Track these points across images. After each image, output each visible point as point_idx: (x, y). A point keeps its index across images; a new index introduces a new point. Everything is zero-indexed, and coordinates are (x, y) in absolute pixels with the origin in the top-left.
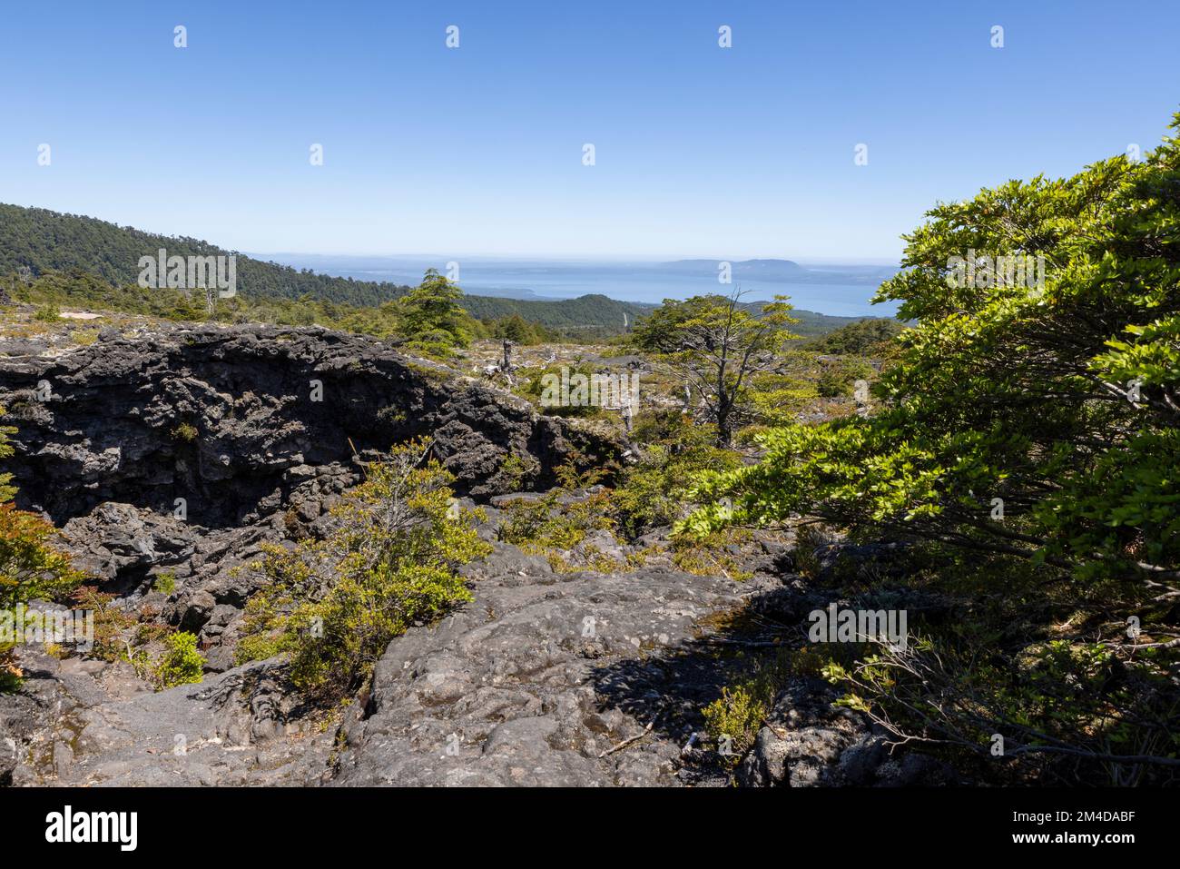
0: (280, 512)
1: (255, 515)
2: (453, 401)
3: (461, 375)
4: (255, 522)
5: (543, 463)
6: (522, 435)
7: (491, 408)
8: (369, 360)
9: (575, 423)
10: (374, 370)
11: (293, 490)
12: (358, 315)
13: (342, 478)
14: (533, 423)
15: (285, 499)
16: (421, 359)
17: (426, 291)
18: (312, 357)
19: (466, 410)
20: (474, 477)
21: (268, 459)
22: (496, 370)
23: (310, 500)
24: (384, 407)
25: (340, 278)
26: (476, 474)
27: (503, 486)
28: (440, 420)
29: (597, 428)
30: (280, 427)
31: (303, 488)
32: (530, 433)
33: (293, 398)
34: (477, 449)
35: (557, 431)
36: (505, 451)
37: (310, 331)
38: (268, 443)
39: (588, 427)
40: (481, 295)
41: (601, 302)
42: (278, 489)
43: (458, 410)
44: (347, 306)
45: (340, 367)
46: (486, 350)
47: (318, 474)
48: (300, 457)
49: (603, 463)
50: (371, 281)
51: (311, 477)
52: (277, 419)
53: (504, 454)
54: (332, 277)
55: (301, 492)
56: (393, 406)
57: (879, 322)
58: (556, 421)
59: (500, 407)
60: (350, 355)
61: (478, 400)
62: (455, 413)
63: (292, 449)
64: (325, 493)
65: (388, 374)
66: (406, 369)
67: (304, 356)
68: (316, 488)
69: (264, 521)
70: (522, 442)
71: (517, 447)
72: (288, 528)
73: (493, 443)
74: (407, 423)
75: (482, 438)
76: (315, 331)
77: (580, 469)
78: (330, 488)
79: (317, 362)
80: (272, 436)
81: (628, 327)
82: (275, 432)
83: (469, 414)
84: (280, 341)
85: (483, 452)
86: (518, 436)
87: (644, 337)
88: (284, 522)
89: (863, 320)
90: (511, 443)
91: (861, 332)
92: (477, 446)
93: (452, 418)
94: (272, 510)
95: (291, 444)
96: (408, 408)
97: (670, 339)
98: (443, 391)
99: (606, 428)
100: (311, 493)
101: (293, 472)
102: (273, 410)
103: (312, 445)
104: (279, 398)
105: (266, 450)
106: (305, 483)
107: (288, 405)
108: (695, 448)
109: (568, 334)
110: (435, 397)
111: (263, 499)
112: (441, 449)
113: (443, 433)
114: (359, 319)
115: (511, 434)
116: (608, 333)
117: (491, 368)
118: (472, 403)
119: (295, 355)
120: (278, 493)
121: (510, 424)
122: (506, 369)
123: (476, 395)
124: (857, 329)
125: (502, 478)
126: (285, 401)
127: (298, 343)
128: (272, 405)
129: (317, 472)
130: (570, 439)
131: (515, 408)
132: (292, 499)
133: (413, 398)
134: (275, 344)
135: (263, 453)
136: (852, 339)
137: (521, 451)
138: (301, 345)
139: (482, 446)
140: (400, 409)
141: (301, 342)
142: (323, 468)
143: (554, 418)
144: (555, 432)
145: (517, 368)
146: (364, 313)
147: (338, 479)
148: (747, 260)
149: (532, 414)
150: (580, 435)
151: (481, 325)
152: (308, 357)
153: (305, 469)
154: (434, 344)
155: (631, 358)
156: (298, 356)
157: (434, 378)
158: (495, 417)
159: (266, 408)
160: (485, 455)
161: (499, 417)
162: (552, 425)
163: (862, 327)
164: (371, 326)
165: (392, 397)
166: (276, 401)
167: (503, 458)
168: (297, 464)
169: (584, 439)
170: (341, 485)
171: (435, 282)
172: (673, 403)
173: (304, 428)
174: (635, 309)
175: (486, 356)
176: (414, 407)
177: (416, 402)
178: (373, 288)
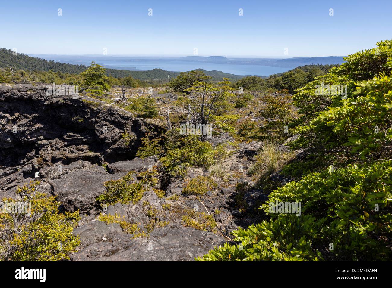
0: (36, 158)
1: (25, 160)
2: (102, 113)
3: (104, 103)
4: (26, 163)
5: (137, 136)
6: (129, 125)
7: (117, 116)
8: (67, 99)
9: (149, 120)
10: (69, 103)
11: (40, 150)
12: (71, 77)
13: (60, 144)
14: (133, 121)
15: (37, 153)
16: (89, 98)
17: (92, 70)
18: (43, 98)
19: (107, 117)
20: (111, 142)
21: (29, 139)
22: (120, 100)
23: (47, 153)
24: (75, 117)
25: (64, 63)
26: (112, 141)
27: (123, 144)
28: (97, 121)
29: (157, 122)
30: (32, 126)
31: (44, 149)
32: (132, 124)
33: (37, 115)
34: (112, 131)
35: (142, 124)
36: (123, 131)
37: (41, 88)
38: (28, 132)
39: (154, 122)
40: (117, 69)
41: (160, 71)
42: (34, 150)
43: (104, 117)
44: (67, 74)
45: (55, 102)
46: (118, 90)
47: (50, 143)
48: (42, 137)
49: (159, 135)
50: (76, 64)
51: (47, 144)
52: (31, 123)
53: (122, 133)
54: (61, 63)
55: (44, 150)
56: (78, 117)
57: (253, 78)
58: (141, 120)
59: (120, 115)
60: (59, 97)
61: (112, 113)
62: (103, 118)
63: (38, 134)
64: (53, 150)
65: (75, 104)
66: (82, 102)
67: (40, 98)
68: (49, 148)
69: (29, 162)
70: (129, 128)
71: (127, 130)
72: (39, 164)
73: (118, 129)
74: (84, 122)
75: (114, 127)
76: (43, 88)
77: (151, 138)
78: (55, 148)
79: (45, 100)
80: (29, 130)
81: (170, 80)
82: (30, 128)
83: (108, 118)
84: (29, 93)
85: (114, 133)
86: (127, 126)
87: (174, 86)
88: (37, 162)
89: (247, 76)
90: (125, 128)
91: (247, 81)
92: (112, 130)
93: (102, 120)
94: (32, 158)
95: (38, 132)
96: (84, 117)
97: (183, 87)
98: (97, 110)
99: (160, 122)
100: (48, 150)
101: (39, 143)
102: (28, 120)
103: (47, 132)
104: (30, 115)
105: (27, 135)
106: (45, 147)
107: (35, 118)
108: (192, 142)
109: (149, 83)
110: (94, 112)
111: (28, 154)
112: (98, 132)
113: (99, 126)
114: (72, 79)
115: (125, 125)
116: (163, 82)
117: (118, 99)
118: (109, 114)
119: (35, 98)
120: (34, 151)
121: (124, 122)
122: (124, 99)
123: (111, 111)
124: (246, 80)
125: (122, 142)
126: (33, 116)
127: (36, 93)
128: (28, 118)
129: (49, 142)
130: (147, 126)
131: (126, 115)
132: (40, 153)
133: (86, 113)
134: (26, 94)
135: (26, 137)
136: (244, 83)
137: (129, 131)
138: (38, 94)
139: (114, 130)
140: (81, 117)
141: (38, 93)
142: (52, 141)
143: (141, 119)
144: (141, 124)
145: (128, 99)
146: (74, 77)
147: (58, 145)
148: (209, 56)
149: (132, 117)
150: (151, 125)
151: (117, 80)
152: (41, 98)
153: (44, 142)
154: (96, 90)
155: (170, 94)
156: (37, 98)
157: (94, 105)
158: (118, 119)
159: (25, 119)
160: (115, 133)
161: (120, 119)
162: (140, 121)
163: (247, 79)
164: (77, 81)
165: (77, 113)
166: (29, 116)
167: (122, 134)
168: (41, 140)
169: (152, 127)
170: (59, 147)
171: (95, 67)
172: (184, 112)
173: (42, 126)
174: (172, 73)
175: (117, 93)
176: (86, 117)
177: (87, 115)
178: (77, 67)
